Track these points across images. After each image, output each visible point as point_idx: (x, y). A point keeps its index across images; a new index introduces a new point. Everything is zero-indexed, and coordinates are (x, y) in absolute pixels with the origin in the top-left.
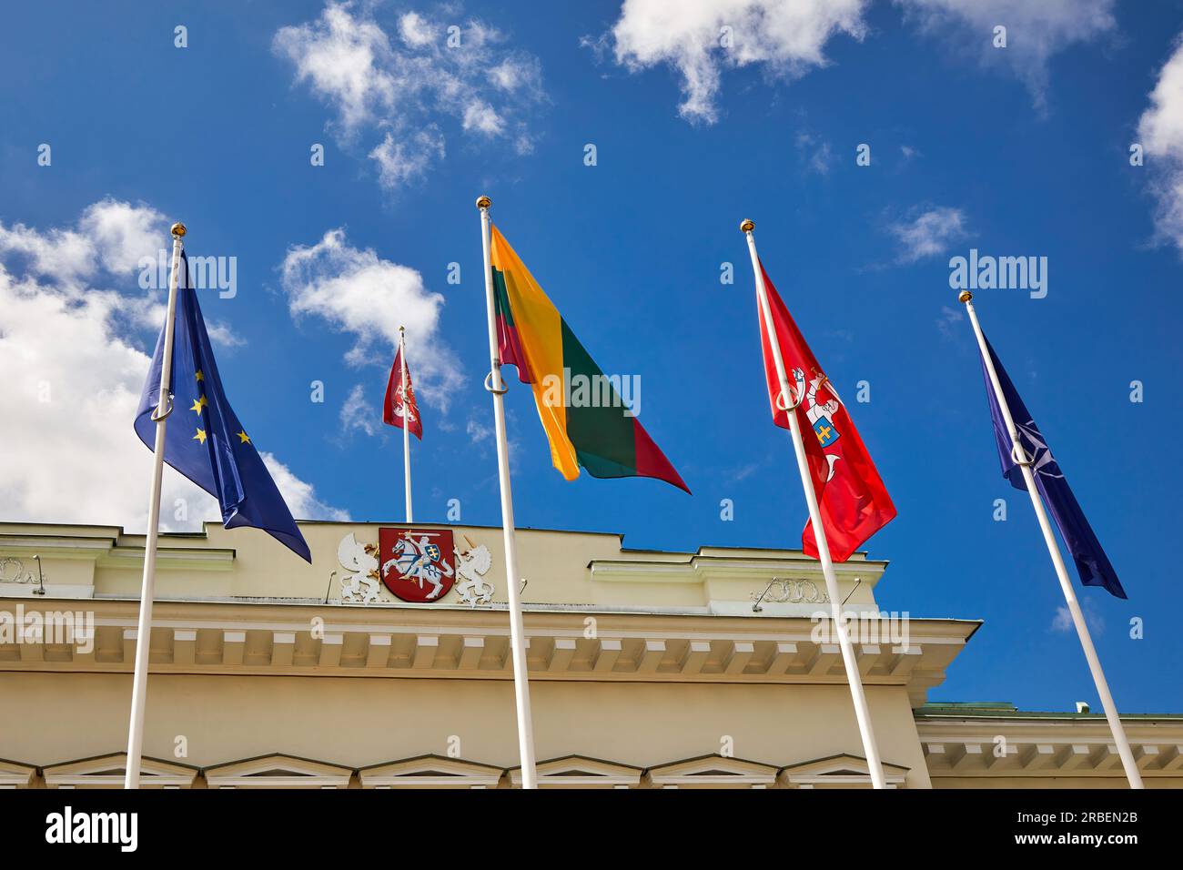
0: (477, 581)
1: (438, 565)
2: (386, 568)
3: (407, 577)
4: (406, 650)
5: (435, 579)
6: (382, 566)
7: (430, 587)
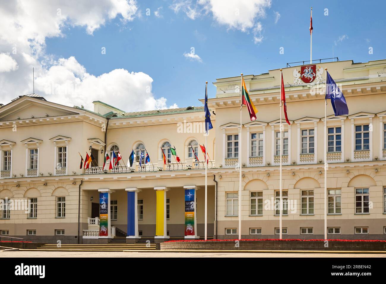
0: (320, 76)
3: (306, 78)
6: (301, 76)
7: (310, 79)
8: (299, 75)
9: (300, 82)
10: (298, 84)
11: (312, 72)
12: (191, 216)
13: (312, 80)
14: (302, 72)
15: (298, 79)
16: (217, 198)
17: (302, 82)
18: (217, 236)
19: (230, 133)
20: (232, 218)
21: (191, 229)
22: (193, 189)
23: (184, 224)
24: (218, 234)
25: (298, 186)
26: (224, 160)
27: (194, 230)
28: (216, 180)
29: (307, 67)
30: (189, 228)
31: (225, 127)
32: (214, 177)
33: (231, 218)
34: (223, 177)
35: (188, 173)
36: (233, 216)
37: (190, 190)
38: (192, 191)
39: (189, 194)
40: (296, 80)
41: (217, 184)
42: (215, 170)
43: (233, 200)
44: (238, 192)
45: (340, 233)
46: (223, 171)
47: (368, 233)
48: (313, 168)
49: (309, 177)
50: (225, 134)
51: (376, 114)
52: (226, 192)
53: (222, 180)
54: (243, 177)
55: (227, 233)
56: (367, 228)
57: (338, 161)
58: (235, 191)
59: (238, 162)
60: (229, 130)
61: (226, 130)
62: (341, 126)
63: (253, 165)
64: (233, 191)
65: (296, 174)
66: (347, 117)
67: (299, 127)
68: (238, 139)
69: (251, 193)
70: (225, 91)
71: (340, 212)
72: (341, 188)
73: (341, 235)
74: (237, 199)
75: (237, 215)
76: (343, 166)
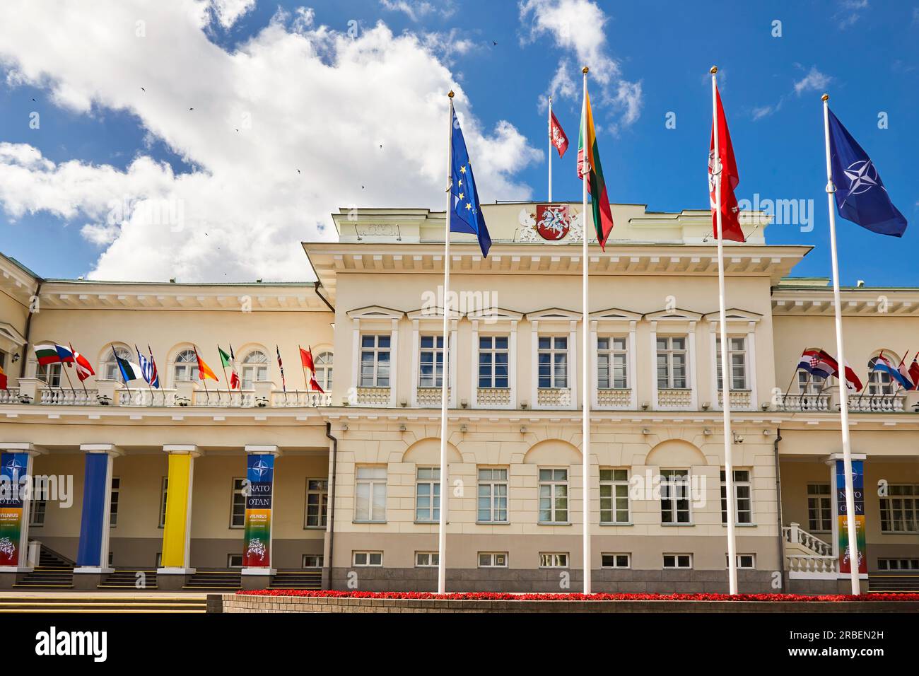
0: (578, 230)
1: (561, 222)
2: (539, 224)
3: (548, 229)
4: (546, 263)
5: (560, 229)
6: (537, 224)
7: (558, 233)
8: (532, 222)
9: (536, 238)
10: (531, 240)
11: (559, 217)
12: (262, 519)
13: (560, 235)
14: (539, 216)
15: (531, 230)
16: (334, 478)
17: (540, 237)
18: (331, 569)
19: (369, 330)
20: (372, 526)
21: (260, 552)
22: (269, 455)
23: (243, 537)
24: (336, 564)
25: (532, 457)
26: (355, 391)
27: (267, 554)
28: (332, 434)
29: (549, 208)
30: (255, 548)
31: (359, 315)
32: (326, 428)
33: (368, 526)
34: (350, 428)
35: (261, 416)
36: (373, 521)
37: (263, 455)
38: (268, 458)
39: (259, 466)
40: (526, 231)
41: (335, 445)
42: (334, 411)
43: (372, 484)
44: (387, 464)
45: (628, 567)
46: (353, 415)
47: (690, 567)
48: (570, 420)
49: (559, 439)
50: (358, 331)
51: (704, 315)
52: (356, 464)
53: (347, 437)
54: (403, 432)
55: (356, 563)
56: (688, 557)
57: (625, 408)
58: (379, 462)
59: (389, 397)
60: (369, 322)
61: (362, 322)
62: (628, 334)
63: (428, 405)
64: (375, 462)
65: (529, 430)
66: (644, 316)
67: (536, 329)
68: (388, 345)
69: (419, 469)
70: (360, 237)
71: (627, 521)
72: (630, 467)
73: (633, 571)
74: (384, 481)
75: (383, 521)
76: (637, 418)
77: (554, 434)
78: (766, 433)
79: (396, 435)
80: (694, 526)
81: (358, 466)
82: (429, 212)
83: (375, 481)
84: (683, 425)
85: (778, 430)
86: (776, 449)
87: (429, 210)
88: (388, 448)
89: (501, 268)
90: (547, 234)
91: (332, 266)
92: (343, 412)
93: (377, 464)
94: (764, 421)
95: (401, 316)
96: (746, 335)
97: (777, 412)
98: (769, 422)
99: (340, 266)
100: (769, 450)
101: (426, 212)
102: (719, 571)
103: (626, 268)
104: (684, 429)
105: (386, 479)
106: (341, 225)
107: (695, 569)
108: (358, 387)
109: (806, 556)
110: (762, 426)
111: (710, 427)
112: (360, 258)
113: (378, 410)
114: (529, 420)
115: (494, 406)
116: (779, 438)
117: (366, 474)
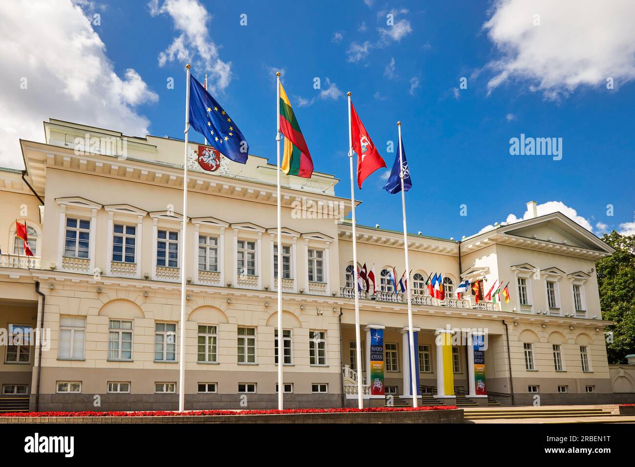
0: (226, 167)
1: (215, 160)
2: (200, 159)
3: (206, 162)
4: (207, 186)
5: (214, 165)
6: (199, 158)
7: (212, 167)
8: (196, 156)
9: (197, 167)
10: (194, 168)
11: (214, 157)
13: (214, 169)
14: (200, 153)
15: (195, 162)
16: (42, 325)
17: (200, 167)
18: (38, 395)
19: (74, 214)
20: (73, 362)
24: (42, 392)
25: (194, 317)
26: (61, 259)
28: (40, 290)
31: (66, 202)
32: (35, 286)
33: (70, 362)
34: (57, 287)
36: (73, 359)
40: (191, 162)
41: (44, 299)
42: (41, 273)
43: (73, 331)
44: (86, 316)
45: (255, 392)
46: (59, 277)
47: (292, 392)
48: (220, 293)
49: (212, 305)
50: (64, 214)
51: (302, 234)
52: (61, 315)
53: (54, 293)
54: (99, 293)
55: (59, 391)
56: (290, 385)
57: (254, 288)
58: (80, 314)
59: (89, 267)
60: (73, 208)
61: (67, 208)
62: (256, 240)
63: (119, 275)
64: (77, 314)
65: (192, 298)
66: (267, 230)
67: (197, 229)
68: (88, 228)
69: (111, 321)
70: (67, 143)
71: (254, 362)
72: (257, 327)
73: (257, 394)
74: (83, 329)
75: (82, 359)
76: (263, 295)
77: (209, 302)
78: (335, 310)
79: (93, 295)
80: (294, 366)
81: (62, 316)
82: (122, 135)
83: (76, 329)
84: (289, 302)
85: (341, 308)
86: (340, 320)
87: (122, 134)
88: (88, 304)
89: (174, 185)
90: (206, 166)
91: (44, 162)
92: (52, 274)
93: (78, 316)
94: (334, 303)
95: (99, 207)
96: (324, 249)
97: (340, 297)
98: (337, 303)
99: (51, 162)
100: (336, 320)
101: (120, 135)
102: (308, 394)
103: (257, 197)
104: (289, 304)
105: (85, 327)
106: (51, 131)
107: (295, 393)
108: (63, 257)
109: (353, 385)
110: (333, 305)
111: (304, 304)
112: (69, 159)
113: (80, 276)
114: (192, 291)
115: (168, 280)
116: (342, 314)
117: (68, 322)
